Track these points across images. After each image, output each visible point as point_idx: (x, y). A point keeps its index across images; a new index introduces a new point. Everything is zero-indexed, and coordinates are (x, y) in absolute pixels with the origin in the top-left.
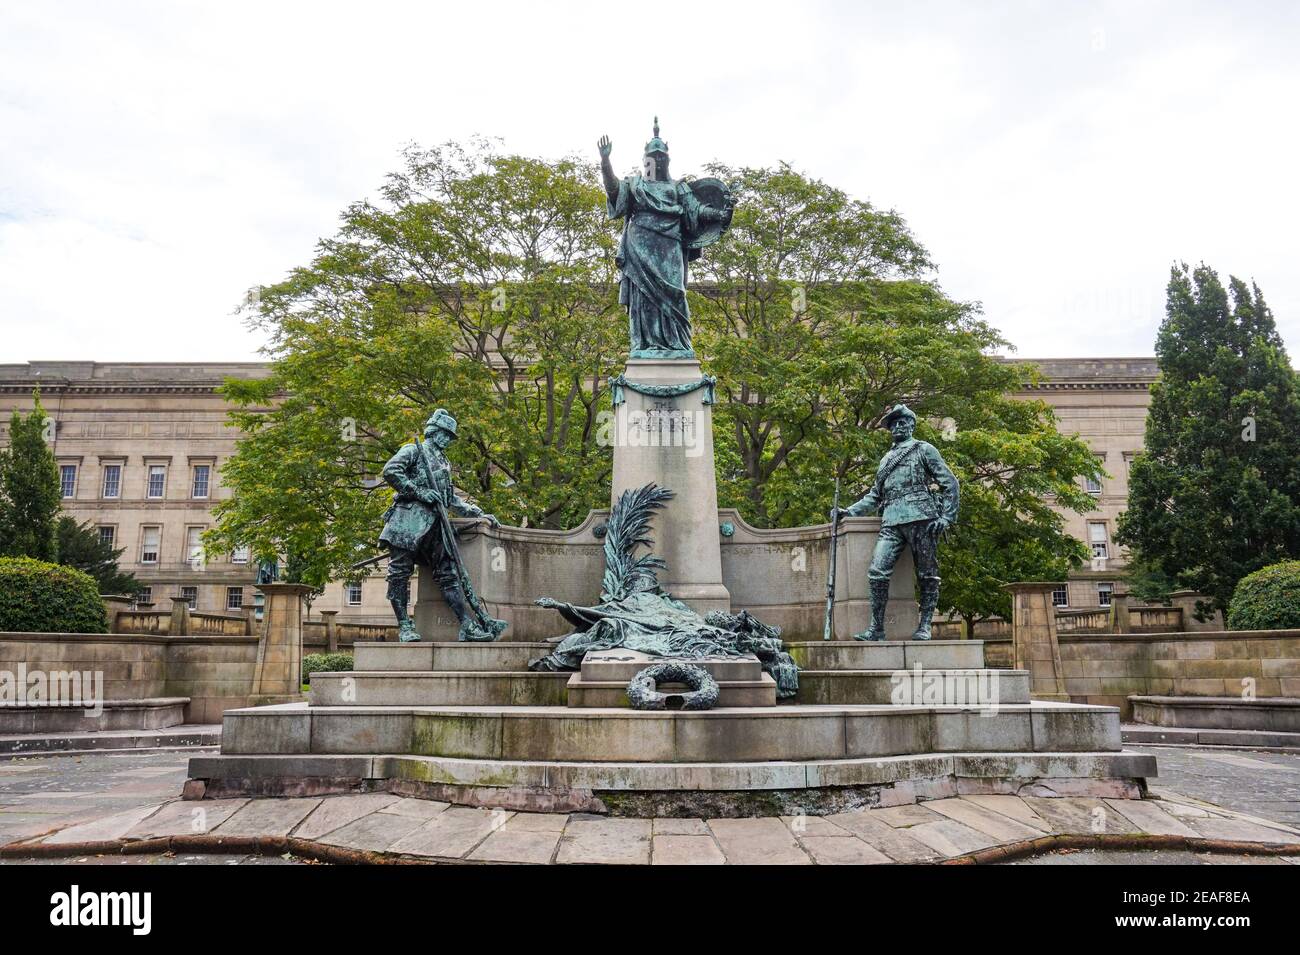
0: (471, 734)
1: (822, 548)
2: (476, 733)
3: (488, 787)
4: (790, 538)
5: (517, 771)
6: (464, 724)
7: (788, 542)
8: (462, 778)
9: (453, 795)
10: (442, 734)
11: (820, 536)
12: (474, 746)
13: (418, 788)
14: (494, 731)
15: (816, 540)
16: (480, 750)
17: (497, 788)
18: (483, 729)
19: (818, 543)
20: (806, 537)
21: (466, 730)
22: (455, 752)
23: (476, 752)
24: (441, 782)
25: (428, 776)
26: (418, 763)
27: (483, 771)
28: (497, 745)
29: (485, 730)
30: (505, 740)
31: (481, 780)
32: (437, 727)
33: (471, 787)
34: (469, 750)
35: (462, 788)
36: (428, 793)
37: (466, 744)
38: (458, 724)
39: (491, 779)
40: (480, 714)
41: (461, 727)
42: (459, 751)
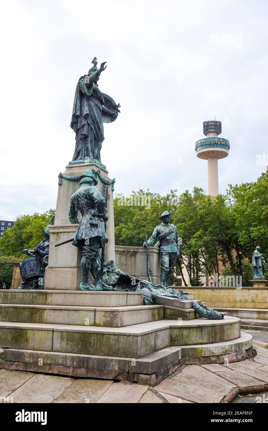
0: (201, 334)
1: (132, 255)
2: (203, 333)
3: (225, 354)
5: (232, 346)
6: (198, 330)
7: (119, 251)
8: (217, 352)
9: (216, 360)
10: (188, 335)
11: (132, 250)
12: (203, 339)
13: (200, 360)
14: (210, 332)
16: (205, 341)
17: (228, 354)
18: (206, 331)
19: (130, 253)
20: (126, 250)
21: (199, 332)
22: (195, 342)
23: (204, 341)
24: (209, 355)
25: (203, 354)
26: (198, 349)
27: (223, 348)
28: (211, 337)
29: (206, 332)
30: (213, 335)
31: (223, 352)
32: (185, 332)
33: (221, 355)
34: (201, 341)
35: (218, 356)
36: (206, 361)
37: (200, 338)
38: (196, 330)
39: (226, 351)
40: (205, 325)
41: (197, 331)
42: (197, 342)
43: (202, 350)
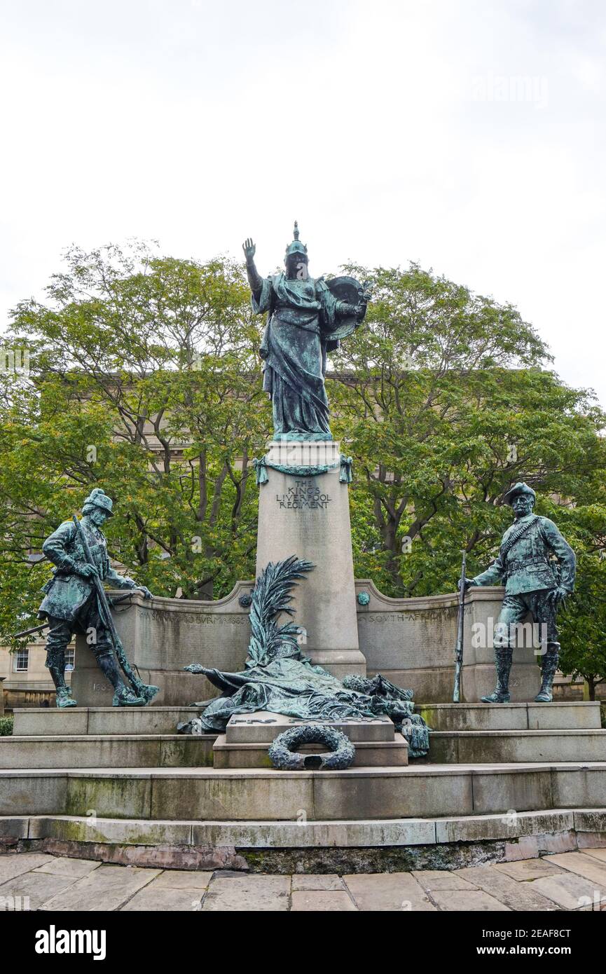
0: (122, 795)
1: (450, 616)
2: (126, 793)
3: (137, 846)
4: (420, 607)
5: (164, 830)
6: (115, 785)
7: (419, 610)
8: (112, 838)
9: (104, 854)
10: (95, 796)
11: (448, 604)
12: (125, 806)
13: (71, 848)
14: (144, 792)
15: (445, 608)
16: (131, 810)
17: (146, 846)
18: (134, 789)
19: (447, 611)
20: (436, 606)
21: (117, 791)
22: (107, 812)
23: (127, 813)
24: (93, 841)
25: (81, 836)
26: (71, 823)
27: (132, 831)
28: (146, 805)
29: (135, 791)
30: (153, 800)
31: (131, 840)
32: (90, 788)
33: (121, 846)
34: (120, 811)
35: (112, 847)
36: (80, 852)
37: (117, 804)
38: (110, 786)
39: (140, 838)
40: (130, 776)
41: (113, 788)
42: (111, 811)
43: (79, 828)
